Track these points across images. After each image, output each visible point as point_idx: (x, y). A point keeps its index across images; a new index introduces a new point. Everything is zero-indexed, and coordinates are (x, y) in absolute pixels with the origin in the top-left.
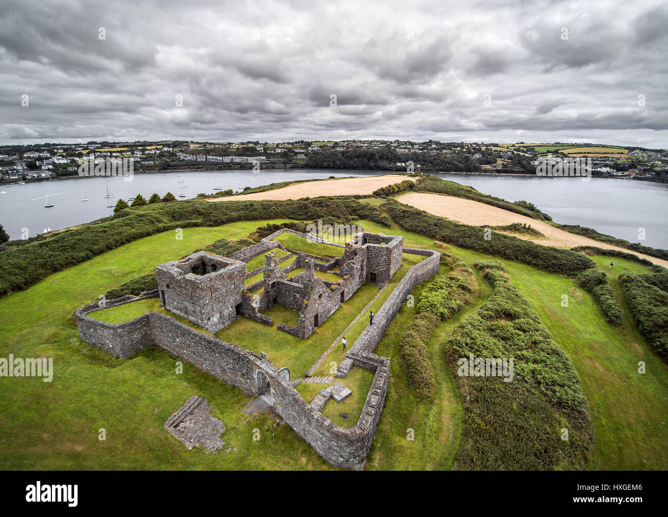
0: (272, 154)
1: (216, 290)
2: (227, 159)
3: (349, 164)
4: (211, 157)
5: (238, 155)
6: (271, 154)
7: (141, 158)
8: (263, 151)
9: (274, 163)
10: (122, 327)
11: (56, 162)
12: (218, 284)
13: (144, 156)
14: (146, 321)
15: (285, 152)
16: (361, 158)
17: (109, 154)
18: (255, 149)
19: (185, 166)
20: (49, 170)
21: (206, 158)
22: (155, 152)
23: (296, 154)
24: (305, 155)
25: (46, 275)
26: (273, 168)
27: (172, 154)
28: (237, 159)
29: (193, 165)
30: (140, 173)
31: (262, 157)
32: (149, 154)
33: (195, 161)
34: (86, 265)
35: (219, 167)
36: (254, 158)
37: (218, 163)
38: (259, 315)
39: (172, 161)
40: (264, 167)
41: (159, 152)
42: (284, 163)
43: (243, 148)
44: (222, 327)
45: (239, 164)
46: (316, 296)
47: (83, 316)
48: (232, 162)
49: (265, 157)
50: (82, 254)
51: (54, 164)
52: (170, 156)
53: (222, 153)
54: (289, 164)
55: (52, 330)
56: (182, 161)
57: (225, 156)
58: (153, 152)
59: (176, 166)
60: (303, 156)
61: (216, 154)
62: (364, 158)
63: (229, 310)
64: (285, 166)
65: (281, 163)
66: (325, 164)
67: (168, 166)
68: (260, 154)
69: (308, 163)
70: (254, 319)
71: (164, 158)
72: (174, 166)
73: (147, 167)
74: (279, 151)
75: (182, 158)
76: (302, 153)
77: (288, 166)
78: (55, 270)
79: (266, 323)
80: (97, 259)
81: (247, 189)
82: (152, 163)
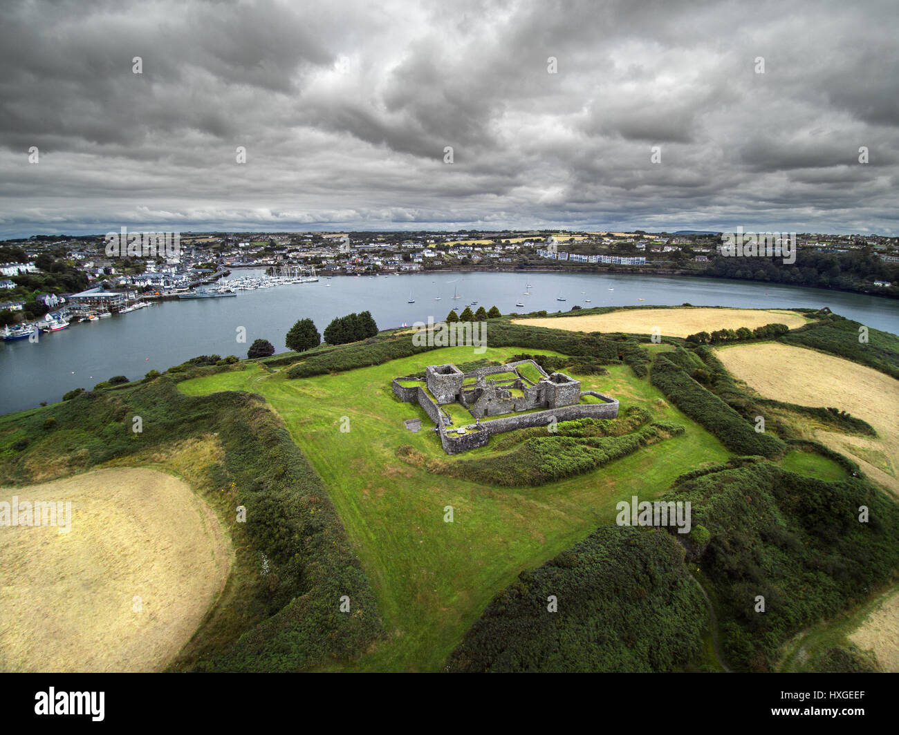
0: (658, 253)
1: (445, 383)
2: (593, 259)
3: (782, 275)
4: (575, 256)
5: (609, 254)
6: (655, 254)
7: (500, 254)
8: (644, 250)
9: (657, 267)
10: (406, 388)
11: (426, 255)
12: (446, 381)
13: (504, 252)
14: (416, 389)
15: (677, 252)
16: (805, 268)
17: (471, 248)
18: (634, 247)
19: (542, 265)
20: (419, 263)
21: (569, 256)
22: (516, 248)
23: (694, 254)
24: (709, 258)
25: (389, 360)
26: (654, 274)
27: (532, 251)
28: (607, 260)
29: (552, 265)
30: (496, 271)
31: (641, 258)
32: (508, 250)
33: (555, 260)
34: (408, 358)
35: (582, 268)
36: (629, 259)
37: (581, 263)
38: (465, 402)
39: (530, 259)
40: (641, 271)
41: (519, 247)
42: (671, 268)
43: (618, 245)
44: (446, 402)
45: (607, 265)
46: (487, 399)
47: (396, 381)
48: (599, 264)
49: (645, 258)
50: (408, 352)
51: (424, 257)
52: (529, 253)
53: (590, 250)
54: (679, 268)
55: (384, 385)
56: (541, 259)
57: (592, 255)
58: (513, 248)
59: (533, 265)
60: (706, 259)
61: (582, 252)
62: (811, 267)
63: (451, 395)
64: (673, 272)
65: (666, 268)
66: (739, 272)
67: (525, 264)
68: (640, 254)
69: (710, 270)
70: (462, 404)
71: (522, 255)
72: (532, 264)
73: (504, 264)
74: (669, 249)
75: (541, 255)
76: (704, 254)
77: (677, 272)
78: (394, 358)
79: (465, 407)
80: (415, 356)
81: (576, 308)
82: (509, 260)
